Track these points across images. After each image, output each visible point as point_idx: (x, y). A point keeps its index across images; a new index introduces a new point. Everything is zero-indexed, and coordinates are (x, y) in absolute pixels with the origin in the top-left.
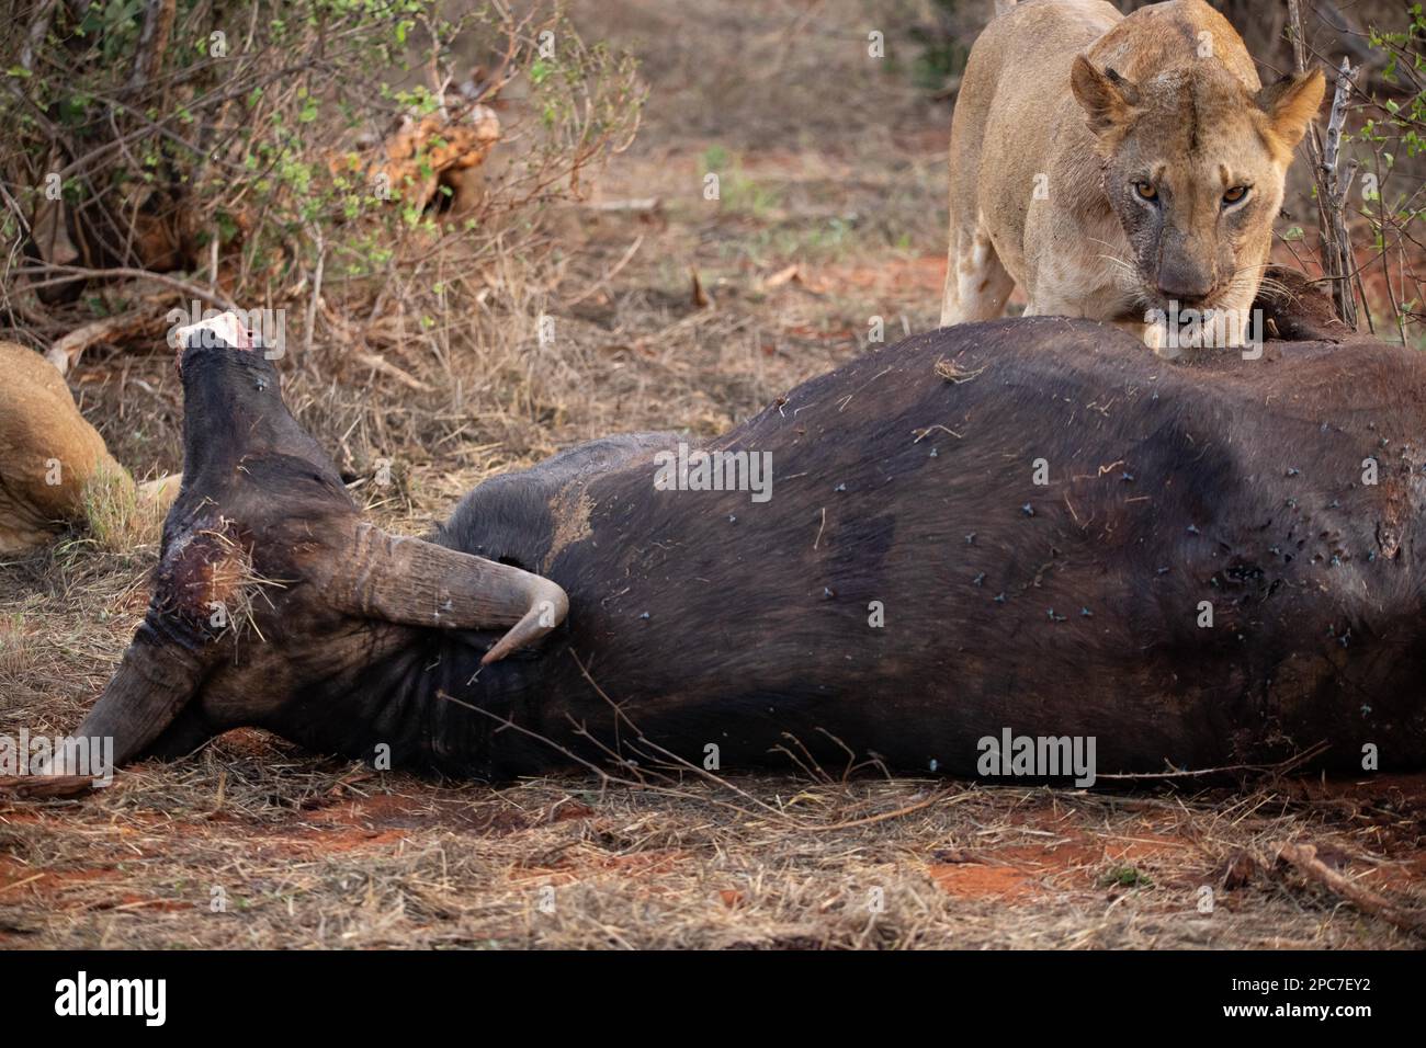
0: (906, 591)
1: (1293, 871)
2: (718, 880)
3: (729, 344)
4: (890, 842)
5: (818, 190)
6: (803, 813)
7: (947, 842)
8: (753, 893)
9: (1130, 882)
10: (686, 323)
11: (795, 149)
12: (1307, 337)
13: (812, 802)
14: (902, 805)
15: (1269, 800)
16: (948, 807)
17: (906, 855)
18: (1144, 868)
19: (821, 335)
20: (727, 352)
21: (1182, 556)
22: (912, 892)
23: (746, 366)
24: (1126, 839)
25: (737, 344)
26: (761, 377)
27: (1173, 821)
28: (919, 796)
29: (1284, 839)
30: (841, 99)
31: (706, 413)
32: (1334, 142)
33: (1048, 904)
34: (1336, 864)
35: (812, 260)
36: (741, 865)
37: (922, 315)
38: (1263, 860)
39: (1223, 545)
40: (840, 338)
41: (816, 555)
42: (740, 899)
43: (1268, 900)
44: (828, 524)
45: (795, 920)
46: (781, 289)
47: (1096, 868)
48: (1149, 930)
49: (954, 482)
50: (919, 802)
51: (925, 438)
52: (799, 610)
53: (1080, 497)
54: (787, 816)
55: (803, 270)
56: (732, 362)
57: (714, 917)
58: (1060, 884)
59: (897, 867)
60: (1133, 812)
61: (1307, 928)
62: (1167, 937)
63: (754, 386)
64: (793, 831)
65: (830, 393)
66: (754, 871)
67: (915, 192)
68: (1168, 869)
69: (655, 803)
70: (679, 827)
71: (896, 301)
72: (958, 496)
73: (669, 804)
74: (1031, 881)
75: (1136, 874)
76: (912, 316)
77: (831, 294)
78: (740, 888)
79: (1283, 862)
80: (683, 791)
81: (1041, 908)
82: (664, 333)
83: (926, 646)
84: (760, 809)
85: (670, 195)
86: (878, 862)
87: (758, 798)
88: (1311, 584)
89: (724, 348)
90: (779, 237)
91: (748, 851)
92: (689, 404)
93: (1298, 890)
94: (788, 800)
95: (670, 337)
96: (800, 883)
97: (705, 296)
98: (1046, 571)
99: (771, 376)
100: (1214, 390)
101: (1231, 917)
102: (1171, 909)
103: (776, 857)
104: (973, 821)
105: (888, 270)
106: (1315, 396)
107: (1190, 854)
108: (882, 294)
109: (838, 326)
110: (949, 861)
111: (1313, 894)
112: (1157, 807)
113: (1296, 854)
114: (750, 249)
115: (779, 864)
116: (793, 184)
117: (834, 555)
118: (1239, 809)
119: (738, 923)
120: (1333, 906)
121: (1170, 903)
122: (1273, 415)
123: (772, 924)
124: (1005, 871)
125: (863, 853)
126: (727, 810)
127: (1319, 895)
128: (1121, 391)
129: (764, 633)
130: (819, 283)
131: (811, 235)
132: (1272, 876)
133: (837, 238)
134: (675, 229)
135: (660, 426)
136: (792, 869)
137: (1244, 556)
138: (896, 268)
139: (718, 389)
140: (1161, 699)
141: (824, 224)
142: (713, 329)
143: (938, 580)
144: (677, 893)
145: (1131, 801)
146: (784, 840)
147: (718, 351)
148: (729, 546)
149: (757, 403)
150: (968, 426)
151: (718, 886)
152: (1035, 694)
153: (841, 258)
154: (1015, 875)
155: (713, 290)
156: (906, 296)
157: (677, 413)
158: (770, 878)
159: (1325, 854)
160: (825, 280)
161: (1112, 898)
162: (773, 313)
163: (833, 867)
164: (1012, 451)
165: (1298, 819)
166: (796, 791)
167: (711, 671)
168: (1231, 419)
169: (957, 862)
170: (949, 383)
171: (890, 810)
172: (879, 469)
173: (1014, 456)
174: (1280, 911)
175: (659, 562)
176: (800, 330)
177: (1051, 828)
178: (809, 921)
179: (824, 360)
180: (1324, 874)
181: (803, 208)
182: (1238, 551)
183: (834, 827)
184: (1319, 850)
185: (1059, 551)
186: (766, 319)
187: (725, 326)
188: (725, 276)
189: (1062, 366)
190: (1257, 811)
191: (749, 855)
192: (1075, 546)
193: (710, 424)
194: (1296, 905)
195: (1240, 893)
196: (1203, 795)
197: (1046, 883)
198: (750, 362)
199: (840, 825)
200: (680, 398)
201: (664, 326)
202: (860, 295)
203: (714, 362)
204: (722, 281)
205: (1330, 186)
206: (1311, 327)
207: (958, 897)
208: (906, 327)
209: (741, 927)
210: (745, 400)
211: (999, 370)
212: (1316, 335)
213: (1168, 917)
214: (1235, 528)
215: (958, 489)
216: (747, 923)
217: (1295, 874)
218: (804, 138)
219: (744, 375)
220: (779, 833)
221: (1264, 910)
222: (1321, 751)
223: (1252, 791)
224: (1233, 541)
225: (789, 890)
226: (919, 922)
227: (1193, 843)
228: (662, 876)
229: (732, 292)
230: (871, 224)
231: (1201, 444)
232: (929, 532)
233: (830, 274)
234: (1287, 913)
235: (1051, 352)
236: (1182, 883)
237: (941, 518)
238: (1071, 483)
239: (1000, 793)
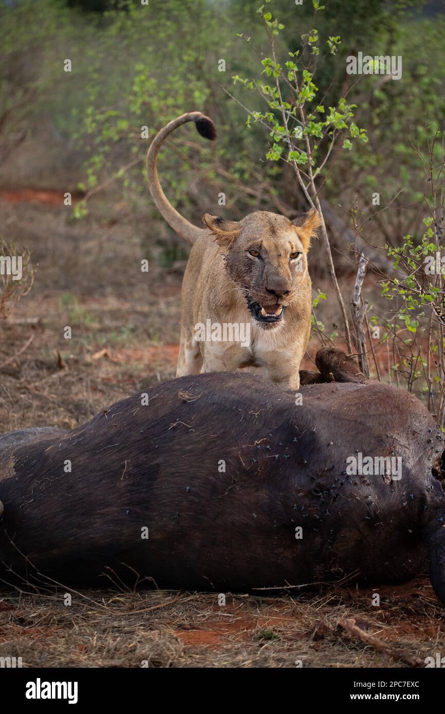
0: (164, 499)
1: (344, 631)
2: (75, 640)
3: (75, 386)
4: (157, 620)
5: (115, 314)
6: (115, 606)
7: (183, 620)
8: (92, 646)
9: (269, 638)
10: (55, 376)
11: (104, 295)
12: (348, 381)
13: (119, 601)
14: (162, 602)
15: (333, 598)
16: (183, 603)
17: (164, 626)
18: (276, 631)
19: (119, 382)
20: (74, 389)
21: (294, 483)
22: (168, 643)
23: (83, 396)
24: (267, 617)
25: (79, 386)
26: (91, 401)
27: (288, 608)
28: (170, 598)
29: (341, 616)
30: (125, 272)
31: (65, 418)
32: (358, 292)
33: (231, 649)
34: (365, 628)
35: (113, 347)
36: (86, 632)
37: (166, 372)
38: (331, 626)
39: (312, 478)
40: (127, 383)
41: (122, 483)
42: (85, 648)
43: (333, 645)
44: (128, 468)
45: (112, 658)
46: (99, 360)
47: (253, 631)
48: (279, 660)
49: (188, 448)
50: (170, 601)
51: (174, 428)
52: (115, 509)
53: (246, 455)
54: (107, 608)
55: (109, 351)
56: (77, 394)
57: (74, 657)
58: (236, 639)
59: (160, 632)
60: (269, 604)
61: (351, 659)
62: (287, 663)
63: (88, 405)
64: (111, 616)
65: (128, 407)
66: (93, 635)
67: (160, 315)
68: (287, 631)
69: (45, 602)
70: (56, 615)
71: (153, 365)
72: (189, 454)
73: (50, 604)
74: (223, 638)
75: (272, 634)
76: (161, 373)
77: (123, 362)
78: (86, 643)
79: (340, 627)
80: (58, 597)
81: (227, 650)
82: (44, 381)
83: (174, 525)
84: (95, 605)
85: (46, 317)
86: (151, 629)
87: (94, 600)
88: (352, 496)
89: (73, 388)
90: (98, 336)
91: (89, 625)
92: (57, 414)
93: (347, 640)
94: (108, 601)
95: (47, 382)
96: (114, 641)
97: (64, 363)
98: (230, 489)
99: (95, 400)
100: (308, 406)
101: (317, 654)
102: (288, 650)
103: (103, 628)
104: (195, 610)
105: (149, 351)
106: (354, 409)
107: (297, 624)
108: (146, 362)
109: (126, 377)
110: (184, 629)
111: (354, 642)
112: (281, 602)
113: (346, 623)
114: (85, 342)
115: (104, 631)
116: (103, 312)
117: (130, 482)
118: (319, 602)
119: (85, 660)
120: (363, 648)
121: (288, 647)
122: (334, 417)
123: (101, 660)
124: (210, 633)
125: (144, 625)
126: (79, 606)
127: (356, 642)
128: (264, 406)
129: (97, 520)
130: (117, 358)
131: (112, 335)
132: (335, 634)
133: (125, 336)
134: (48, 332)
135: (43, 424)
136: (110, 633)
137: (322, 483)
138: (152, 351)
139: (71, 407)
140: (283, 551)
141: (118, 330)
142: (67, 379)
143: (180, 494)
144: (56, 646)
145: (269, 599)
146: (107, 620)
147: (70, 389)
148: (81, 479)
149: (89, 413)
150: (194, 422)
151: (75, 643)
152: (224, 548)
153: (127, 345)
154: (215, 635)
155: (67, 361)
156: (158, 363)
157: (52, 418)
158: (100, 638)
159: (359, 623)
160: (120, 356)
161: (261, 645)
162: (95, 371)
163: (129, 632)
164: (214, 433)
165: (346, 607)
166: (112, 596)
167: (72, 539)
168: (315, 419)
169: (188, 629)
170: (185, 402)
171: (156, 605)
172: (152, 442)
173: (216, 436)
174: (339, 651)
175: (48, 487)
176: (109, 379)
177: (232, 612)
178: (119, 658)
179: (120, 392)
180: (359, 632)
181: (108, 322)
182: (319, 480)
183: (130, 613)
184: (356, 621)
185: (236, 480)
186: (92, 374)
187: (73, 377)
188: (73, 354)
189: (237, 394)
190: (328, 603)
191: (89, 627)
192: (244, 478)
193: (66, 423)
194: (346, 647)
195: (320, 642)
196: (302, 596)
197: (230, 638)
198: (85, 394)
199: (132, 612)
200: (52, 411)
201: (44, 378)
202: (136, 363)
203: (68, 394)
204: (72, 356)
205: (356, 312)
206: (349, 376)
207: (190, 646)
208: (159, 378)
209: (86, 662)
210: (83, 411)
211: (208, 396)
212: (352, 380)
213: (287, 654)
214: (318, 470)
215: (190, 451)
216: (89, 660)
217: (346, 633)
218: (109, 290)
219: (83, 400)
220: (104, 616)
221: (332, 650)
222: (356, 575)
223: (325, 594)
224: (317, 476)
225: (109, 644)
226: (172, 657)
227: (298, 619)
228: (48, 638)
229: (76, 362)
230: (141, 330)
231: (301, 431)
232: (175, 472)
233: (122, 354)
234: (342, 651)
235: (232, 388)
236: (294, 638)
237: (181, 465)
238: (242, 449)
239: (208, 596)
